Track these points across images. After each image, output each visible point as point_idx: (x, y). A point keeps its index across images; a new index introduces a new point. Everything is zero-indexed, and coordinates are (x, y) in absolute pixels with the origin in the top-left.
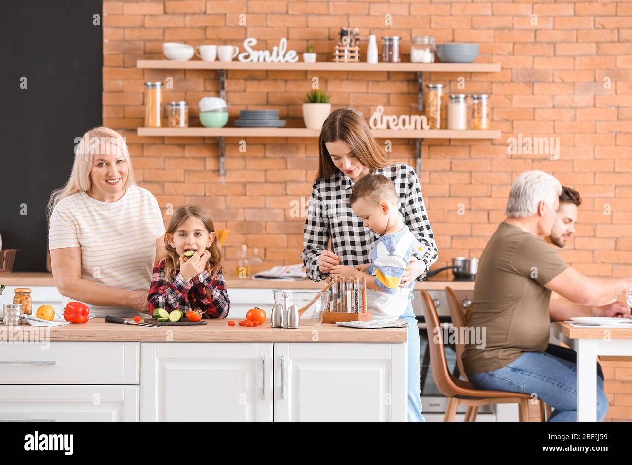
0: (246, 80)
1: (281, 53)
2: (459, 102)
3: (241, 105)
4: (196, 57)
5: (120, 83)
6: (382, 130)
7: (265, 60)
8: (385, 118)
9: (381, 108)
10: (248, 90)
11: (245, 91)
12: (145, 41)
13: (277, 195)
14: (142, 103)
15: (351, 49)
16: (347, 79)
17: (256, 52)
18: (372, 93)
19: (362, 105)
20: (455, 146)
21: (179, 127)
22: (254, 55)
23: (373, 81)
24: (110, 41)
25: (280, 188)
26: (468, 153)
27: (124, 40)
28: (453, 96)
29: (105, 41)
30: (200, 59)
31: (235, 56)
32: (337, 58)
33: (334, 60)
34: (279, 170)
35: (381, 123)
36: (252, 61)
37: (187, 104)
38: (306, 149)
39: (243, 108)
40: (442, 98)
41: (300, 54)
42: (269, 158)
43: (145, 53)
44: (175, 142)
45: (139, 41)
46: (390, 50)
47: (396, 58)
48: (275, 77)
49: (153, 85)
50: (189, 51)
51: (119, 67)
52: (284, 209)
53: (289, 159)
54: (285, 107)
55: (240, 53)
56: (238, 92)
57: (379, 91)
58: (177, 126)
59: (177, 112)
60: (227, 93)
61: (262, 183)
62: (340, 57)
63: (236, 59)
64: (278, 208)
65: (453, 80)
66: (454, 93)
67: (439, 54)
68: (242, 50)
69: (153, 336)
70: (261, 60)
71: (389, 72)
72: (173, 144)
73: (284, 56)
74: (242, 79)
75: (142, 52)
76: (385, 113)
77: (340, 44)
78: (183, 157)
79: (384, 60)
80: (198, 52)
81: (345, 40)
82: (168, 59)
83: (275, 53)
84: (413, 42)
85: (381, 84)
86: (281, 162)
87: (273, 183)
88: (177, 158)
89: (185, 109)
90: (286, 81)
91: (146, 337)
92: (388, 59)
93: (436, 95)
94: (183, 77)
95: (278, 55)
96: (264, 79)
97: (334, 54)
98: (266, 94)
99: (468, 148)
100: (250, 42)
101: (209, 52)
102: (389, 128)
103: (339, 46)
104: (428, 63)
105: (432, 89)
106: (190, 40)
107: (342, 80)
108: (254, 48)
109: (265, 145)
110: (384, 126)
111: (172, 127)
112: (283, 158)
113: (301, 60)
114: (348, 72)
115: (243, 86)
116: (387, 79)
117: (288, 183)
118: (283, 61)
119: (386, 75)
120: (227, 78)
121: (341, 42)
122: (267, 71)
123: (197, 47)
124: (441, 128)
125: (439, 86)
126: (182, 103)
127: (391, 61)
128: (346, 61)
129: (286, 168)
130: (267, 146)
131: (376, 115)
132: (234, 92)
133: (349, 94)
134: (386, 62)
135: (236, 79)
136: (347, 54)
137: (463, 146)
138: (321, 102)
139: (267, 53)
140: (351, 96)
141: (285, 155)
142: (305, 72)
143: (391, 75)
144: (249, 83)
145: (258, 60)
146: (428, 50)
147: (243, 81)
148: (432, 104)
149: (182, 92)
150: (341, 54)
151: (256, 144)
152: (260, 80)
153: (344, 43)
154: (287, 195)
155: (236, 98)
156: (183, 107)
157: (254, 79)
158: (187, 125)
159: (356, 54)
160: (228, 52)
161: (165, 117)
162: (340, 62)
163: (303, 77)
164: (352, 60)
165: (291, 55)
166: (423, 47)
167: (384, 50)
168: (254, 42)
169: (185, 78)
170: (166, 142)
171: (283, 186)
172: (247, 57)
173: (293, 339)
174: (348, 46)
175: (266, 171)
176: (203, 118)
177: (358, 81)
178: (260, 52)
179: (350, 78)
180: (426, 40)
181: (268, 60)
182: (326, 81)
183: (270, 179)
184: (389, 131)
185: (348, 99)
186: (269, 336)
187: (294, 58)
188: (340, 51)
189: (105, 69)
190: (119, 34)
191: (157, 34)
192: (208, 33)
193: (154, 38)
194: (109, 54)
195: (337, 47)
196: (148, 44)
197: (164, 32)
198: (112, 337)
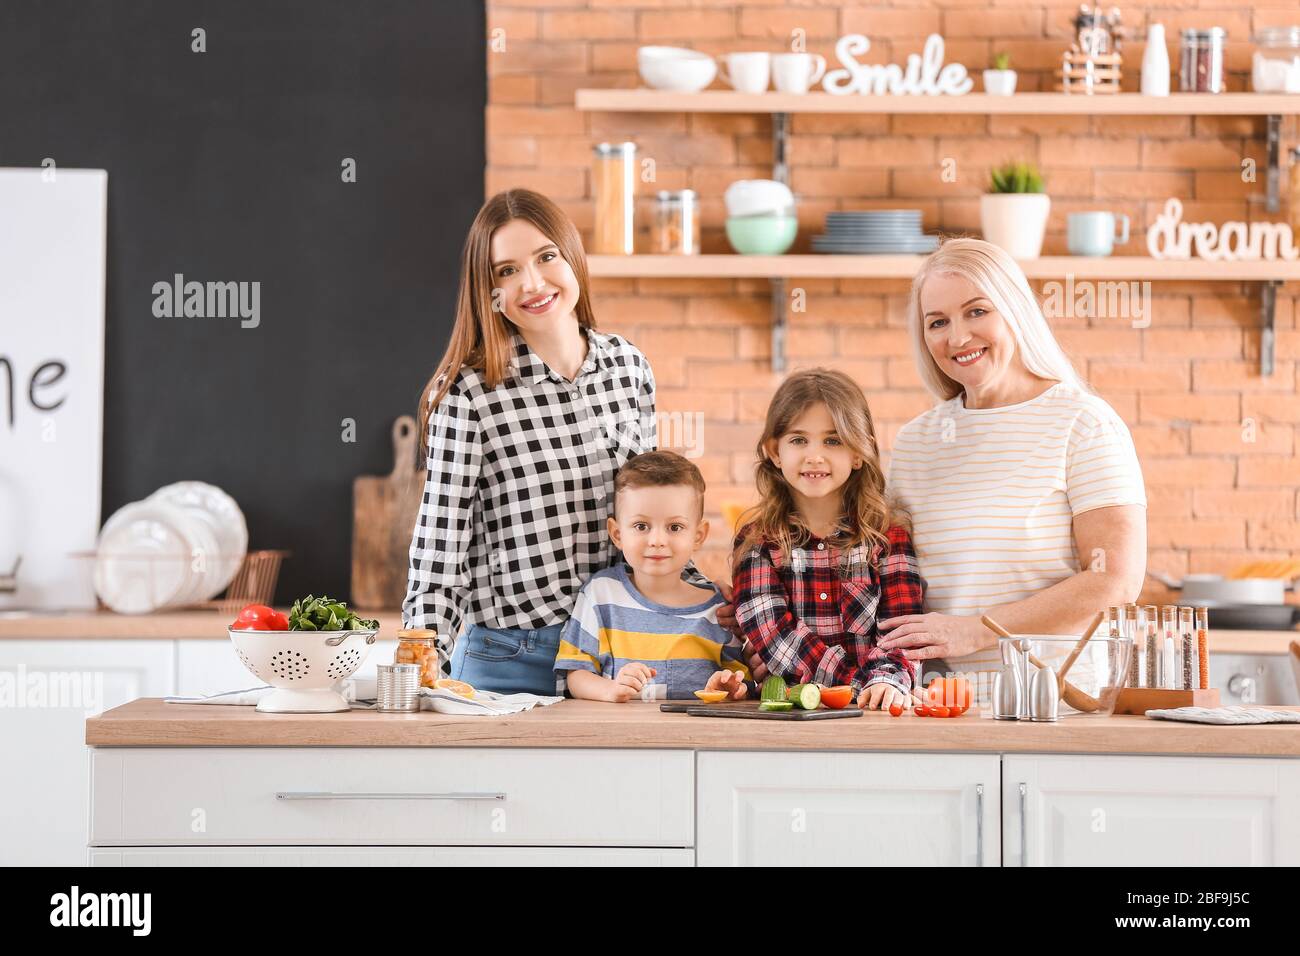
0: (837, 137)
1: (930, 72)
3: (826, 199)
4: (721, 83)
5: (530, 145)
6: (1179, 259)
7: (888, 90)
8: (1187, 231)
9: (1175, 204)
10: (844, 162)
11: (835, 164)
12: (591, 43)
14: (581, 193)
15: (1102, 60)
16: (1090, 135)
17: (865, 69)
18: (1152, 169)
19: (1125, 198)
21: (681, 255)
22: (863, 76)
23: (1154, 139)
24: (506, 41)
27: (539, 41)
29: (494, 43)
30: (730, 88)
31: (815, 79)
32: (1067, 82)
33: (1059, 87)
35: (1177, 241)
36: (857, 92)
37: (698, 197)
39: (830, 207)
41: (976, 73)
42: (893, 328)
43: (591, 72)
44: (667, 289)
45: (576, 42)
46: (1199, 63)
47: (1216, 82)
48: (909, 132)
49: (615, 152)
50: (702, 69)
51: (530, 105)
54: (935, 205)
55: (827, 72)
56: (819, 167)
57: (1168, 163)
58: (674, 251)
59: (673, 217)
60: (791, 169)
61: (878, 391)
62: (1073, 80)
63: (817, 87)
68: (834, 64)
69: (727, 737)
70: (880, 89)
71: (1194, 118)
72: (658, 296)
73: (937, 80)
74: (829, 136)
75: (585, 70)
76: (1187, 218)
77: (1074, 47)
78: (683, 327)
79: (1184, 85)
80: (725, 69)
81: (1087, 39)
82: (650, 87)
83: (913, 72)
84: (1258, 43)
85: (1175, 146)
87: (903, 390)
88: (667, 329)
89: (695, 210)
90: (937, 139)
91: (711, 738)
92: (1194, 85)
94: (683, 129)
95: (920, 77)
96: (883, 136)
97: (1060, 73)
98: (886, 173)
100: (854, 45)
101: (752, 69)
102: (1194, 253)
103: (1073, 53)
104: (1294, 94)
106: (700, 40)
107: (1074, 137)
108: (861, 60)
109: (883, 297)
110: (1184, 249)
111: (661, 253)
113: (979, 88)
114: (1090, 118)
115: (832, 152)
116: (1188, 133)
118: (934, 90)
119: (1184, 125)
120: (792, 133)
121: (1077, 42)
122: (891, 116)
123: (722, 59)
126: (688, 197)
127: (1201, 86)
128: (1090, 93)
130: (890, 301)
131: (1164, 224)
132: (809, 166)
133: (1093, 170)
134: (1189, 91)
135: (813, 135)
136: (1091, 73)
138: (1027, 190)
139: (894, 71)
140: (1099, 175)
142: (985, 119)
143: (1199, 125)
144: (846, 146)
145: (872, 90)
147: (828, 142)
149: (680, 167)
150: (1077, 73)
151: (862, 295)
152: (871, 137)
153: (1085, 45)
155: (814, 183)
156: (688, 205)
157: (857, 135)
158: (697, 249)
159: (1115, 74)
160: (798, 69)
161: (645, 230)
162: (1073, 92)
163: (978, 132)
164: (1105, 88)
165: (954, 75)
167: (1185, 61)
168: (863, 45)
169: (688, 135)
170: (642, 289)
172: (842, 83)
173: (1047, 745)
174: (1094, 53)
175: (887, 360)
176: (736, 233)
177: (1115, 139)
178: (878, 70)
179: (1095, 131)
180: (1292, 36)
181: (898, 88)
182: (1037, 138)
183: (895, 380)
184: (1195, 262)
185: (1092, 181)
186: (991, 738)
187: (960, 84)
188: (1073, 66)
189: (494, 112)
190: (527, 26)
191: (620, 25)
192: (743, 21)
193: (611, 35)
194: (504, 75)
195: (1067, 56)
196: (599, 51)
197: (637, 20)
198: (632, 737)
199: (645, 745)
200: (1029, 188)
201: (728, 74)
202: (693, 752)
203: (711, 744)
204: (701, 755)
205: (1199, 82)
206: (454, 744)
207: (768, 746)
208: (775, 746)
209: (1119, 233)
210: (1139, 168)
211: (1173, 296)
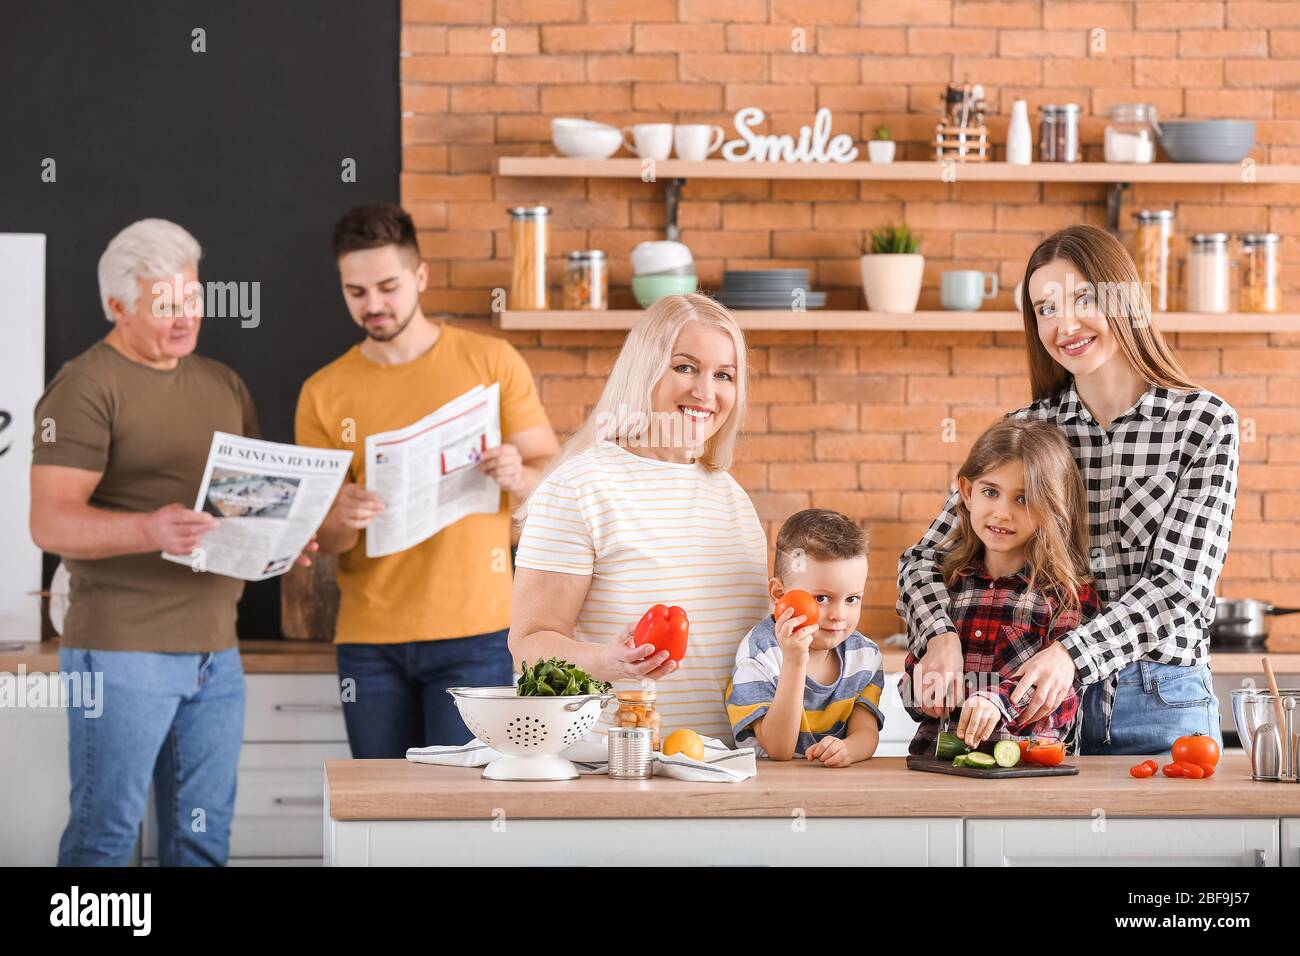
0: (723, 202)
1: (820, 142)
2: (1213, 250)
3: (713, 258)
4: (626, 151)
5: (441, 209)
7: (782, 158)
10: (728, 225)
11: (721, 227)
12: (496, 115)
13: (794, 461)
14: (489, 254)
15: (971, 132)
16: (950, 201)
17: (761, 138)
18: (1005, 232)
19: (982, 258)
20: (1187, 349)
21: (590, 310)
22: (759, 145)
23: (1007, 204)
24: (417, 114)
25: (799, 446)
26: (1217, 364)
27: (449, 113)
28: (1200, 238)
29: (407, 115)
30: (634, 156)
31: (715, 148)
32: (940, 152)
33: (931, 156)
34: (797, 404)
36: (753, 159)
37: (606, 257)
38: (858, 358)
40: (1171, 242)
41: (860, 143)
42: (777, 377)
43: (496, 142)
44: (567, 342)
45: (483, 114)
46: (1057, 136)
47: (1071, 152)
48: (788, 196)
49: (529, 215)
50: (609, 138)
51: (441, 173)
52: (810, 493)
53: (819, 380)
54: (812, 264)
55: (725, 142)
56: (707, 229)
57: (1020, 227)
58: (586, 307)
59: (583, 273)
60: (682, 229)
61: (761, 434)
62: (946, 150)
63: (716, 156)
64: (796, 490)
65: (1184, 203)
66: (1204, 232)
67: (1168, 144)
68: (732, 134)
69: (999, 805)
70: (774, 157)
71: (1042, 185)
72: (560, 348)
73: (826, 149)
74: (715, 200)
75: (491, 140)
77: (946, 121)
78: (582, 377)
79: (1046, 156)
80: (630, 139)
81: (959, 113)
82: (561, 155)
83: (804, 143)
84: (1110, 117)
85: (1024, 211)
86: (803, 387)
87: (786, 433)
88: (568, 378)
89: (603, 269)
90: (813, 204)
92: (1053, 155)
93: (1158, 236)
94: (582, 195)
95: (811, 146)
96: (764, 201)
97: (934, 144)
98: (768, 234)
99: (1217, 353)
100: (750, 117)
101: (656, 138)
103: (944, 125)
104: (1144, 164)
105: (1148, 222)
107: (937, 202)
108: (757, 130)
109: (766, 348)
111: (574, 309)
112: (807, 377)
113: (864, 156)
115: (717, 217)
116: (1037, 199)
117: (818, 434)
118: (823, 159)
119: (1035, 190)
120: (685, 199)
121: (949, 116)
122: (771, 183)
123: (628, 129)
124: (1169, 310)
125: (1166, 215)
126: (596, 254)
127: (1060, 158)
128: (962, 160)
129: (815, 400)
130: (772, 352)
132: (698, 229)
133: (953, 233)
134: (1049, 161)
135: (702, 200)
136: (963, 145)
137: (1206, 349)
139: (787, 141)
140: (958, 237)
141: (811, 371)
142: (856, 185)
143: (1047, 191)
144: (730, 209)
145: (767, 158)
146: (1144, 134)
147: (716, 206)
148: (1148, 256)
149: (579, 229)
150: (950, 144)
152: (754, 202)
153: (958, 119)
154: (815, 460)
155: (701, 244)
156: (597, 264)
157: (740, 200)
158: (605, 305)
159: (982, 144)
160: (698, 138)
161: (557, 290)
162: (945, 161)
163: (848, 196)
164: (973, 157)
165: (841, 145)
166: (1131, 129)
167: (1045, 134)
168: (759, 117)
169: (587, 199)
170: (545, 342)
171: (806, 440)
172: (739, 151)
174: (965, 125)
175: (769, 406)
176: (640, 288)
177: (972, 204)
178: (772, 140)
179: (955, 197)
180: (1140, 113)
181: (790, 157)
182: (903, 204)
183: (779, 425)
185: (952, 245)
187: (848, 153)
188: (945, 137)
189: (407, 179)
190: (438, 99)
191: (524, 99)
192: (637, 96)
193: (516, 108)
194: (416, 145)
195: (940, 128)
196: (504, 122)
197: (539, 95)
198: (901, 806)
199: (913, 814)
200: (907, 250)
201: (633, 143)
202: (962, 820)
203: (983, 812)
204: (971, 823)
205: (1057, 152)
206: (715, 814)
207: (1042, 813)
208: (1047, 813)
209: (988, 290)
210: (994, 231)
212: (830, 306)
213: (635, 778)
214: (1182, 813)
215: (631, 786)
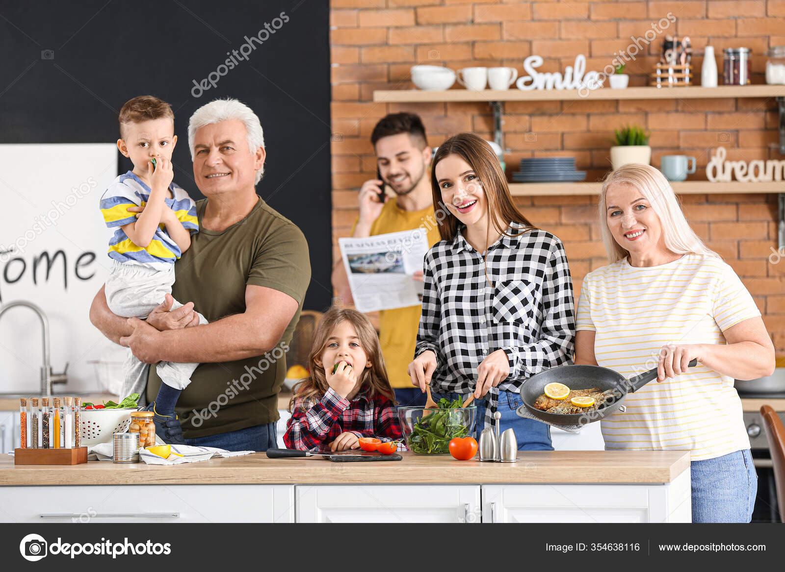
0: (531, 115)
1: (578, 76)
3: (524, 150)
4: (459, 85)
6: (725, 182)
7: (554, 87)
8: (729, 166)
9: (722, 150)
10: (535, 129)
11: (530, 131)
12: (389, 64)
15: (678, 67)
16: (677, 111)
17: (541, 75)
18: (713, 130)
19: (698, 147)
22: (539, 79)
23: (714, 113)
24: (341, 65)
25: (582, 268)
27: (360, 64)
29: (334, 65)
30: (464, 88)
31: (512, 82)
32: (659, 80)
33: (654, 84)
34: (580, 242)
35: (724, 171)
36: (536, 88)
39: (527, 155)
42: (566, 225)
43: (389, 81)
45: (382, 64)
46: (734, 68)
47: (743, 79)
48: (572, 111)
50: (447, 77)
51: (354, 101)
53: (593, 227)
54: (588, 153)
55: (518, 77)
56: (521, 132)
57: (723, 126)
60: (505, 134)
62: (663, 79)
63: (513, 86)
68: (523, 73)
69: (313, 477)
70: (550, 86)
71: (736, 100)
73: (582, 80)
74: (527, 114)
75: (385, 80)
76: (730, 158)
77: (663, 60)
79: (727, 81)
80: (461, 77)
81: (670, 55)
82: (418, 89)
83: (568, 77)
84: (769, 55)
85: (726, 116)
86: (583, 231)
90: (588, 116)
91: (303, 477)
92: (732, 81)
94: (442, 113)
95: (573, 79)
96: (557, 114)
97: (654, 75)
98: (559, 136)
100: (534, 62)
101: (476, 77)
102: (734, 178)
103: (662, 63)
106: (452, 61)
107: (668, 112)
108: (538, 70)
109: (559, 207)
110: (728, 176)
112: (586, 224)
113: (607, 85)
114: (677, 101)
115: (528, 125)
116: (734, 109)
117: (593, 261)
118: (580, 87)
119: (732, 103)
120: (504, 114)
121: (665, 58)
122: (562, 102)
123: (459, 71)
127: (736, 83)
128: (670, 86)
129: (591, 239)
130: (563, 209)
131: (716, 161)
132: (515, 132)
133: (679, 131)
134: (729, 84)
135: (517, 114)
136: (672, 75)
138: (636, 144)
140: (682, 134)
141: (589, 221)
142: (616, 102)
143: (740, 103)
144: (536, 120)
145: (545, 87)
147: (527, 118)
149: (441, 134)
150: (665, 75)
151: (547, 206)
152: (551, 115)
153: (668, 59)
155: (517, 142)
157: (543, 114)
159: (686, 74)
160: (502, 76)
162: (663, 86)
163: (612, 110)
164: (680, 83)
165: (592, 78)
166: (782, 61)
167: (727, 68)
168: (539, 61)
169: (446, 116)
172: (528, 84)
174: (674, 63)
177: (691, 113)
178: (548, 76)
179: (680, 108)
181: (559, 86)
182: (646, 114)
184: (735, 183)
185: (678, 138)
186: (474, 475)
187: (595, 83)
188: (662, 71)
189: (334, 105)
190: (353, 56)
191: (406, 54)
192: (477, 50)
193: (401, 60)
194: (340, 84)
195: (659, 65)
196: (393, 69)
197: (415, 51)
198: (255, 477)
199: (263, 482)
200: (638, 143)
201: (462, 79)
202: (293, 486)
203: (304, 481)
204: (298, 488)
205: (734, 79)
206: (147, 483)
207: (338, 482)
208: (341, 482)
209: (690, 168)
210: (706, 130)
211: (727, 203)
212: (589, 179)
213: (127, 463)
214: (420, 482)
215: (125, 467)
